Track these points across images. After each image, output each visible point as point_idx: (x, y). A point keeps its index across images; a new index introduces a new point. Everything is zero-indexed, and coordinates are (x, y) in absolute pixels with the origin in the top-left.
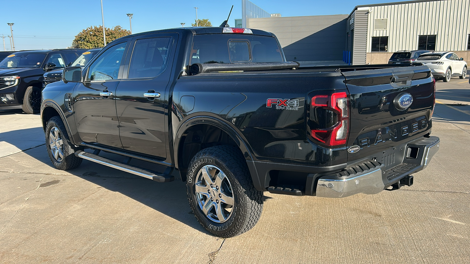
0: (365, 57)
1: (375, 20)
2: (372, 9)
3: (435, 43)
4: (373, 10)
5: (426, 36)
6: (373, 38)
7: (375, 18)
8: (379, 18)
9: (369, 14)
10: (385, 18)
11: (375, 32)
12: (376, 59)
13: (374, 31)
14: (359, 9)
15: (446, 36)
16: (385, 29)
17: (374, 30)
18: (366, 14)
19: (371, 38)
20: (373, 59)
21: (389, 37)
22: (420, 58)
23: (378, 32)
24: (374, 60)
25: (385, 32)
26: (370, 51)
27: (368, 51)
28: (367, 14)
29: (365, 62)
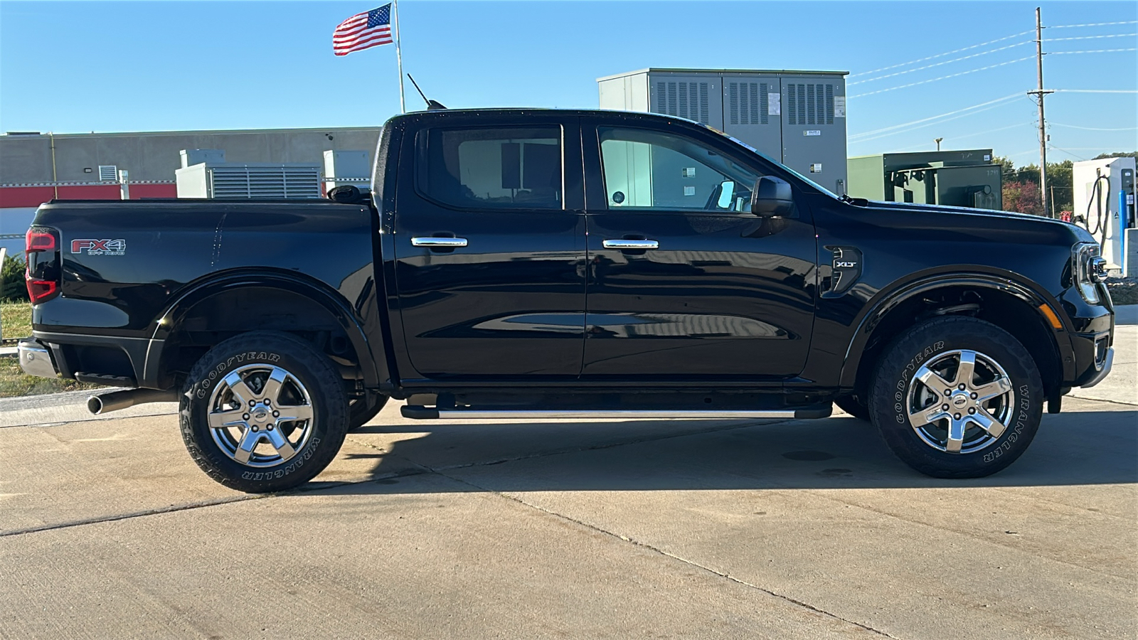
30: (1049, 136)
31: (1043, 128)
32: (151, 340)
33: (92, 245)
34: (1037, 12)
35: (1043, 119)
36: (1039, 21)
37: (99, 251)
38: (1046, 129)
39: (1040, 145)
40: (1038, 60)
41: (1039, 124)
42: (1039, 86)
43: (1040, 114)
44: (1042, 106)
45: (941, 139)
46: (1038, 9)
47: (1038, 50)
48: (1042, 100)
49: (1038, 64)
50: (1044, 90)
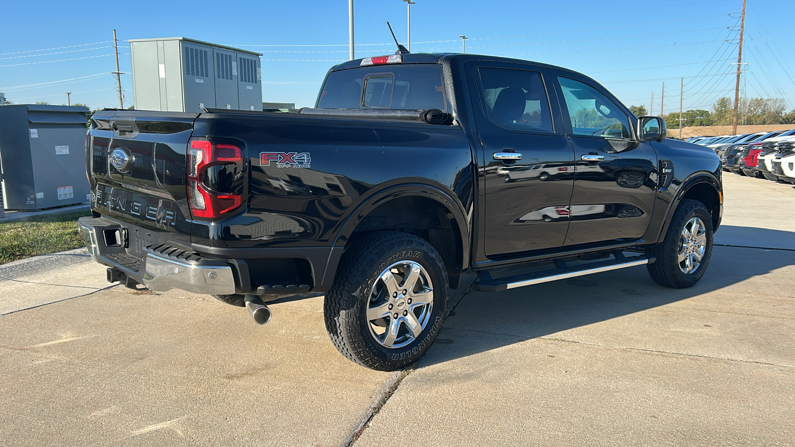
30: (124, 96)
31: (120, 91)
32: (332, 248)
33: (280, 158)
34: (114, 32)
35: (120, 87)
36: (115, 36)
37: (287, 163)
38: (122, 92)
39: (119, 100)
40: (116, 57)
41: (118, 89)
42: (117, 69)
43: (119, 84)
44: (119, 80)
45: (70, 93)
46: (115, 30)
47: (116, 51)
48: (119, 77)
49: (116, 59)
50: (120, 72)
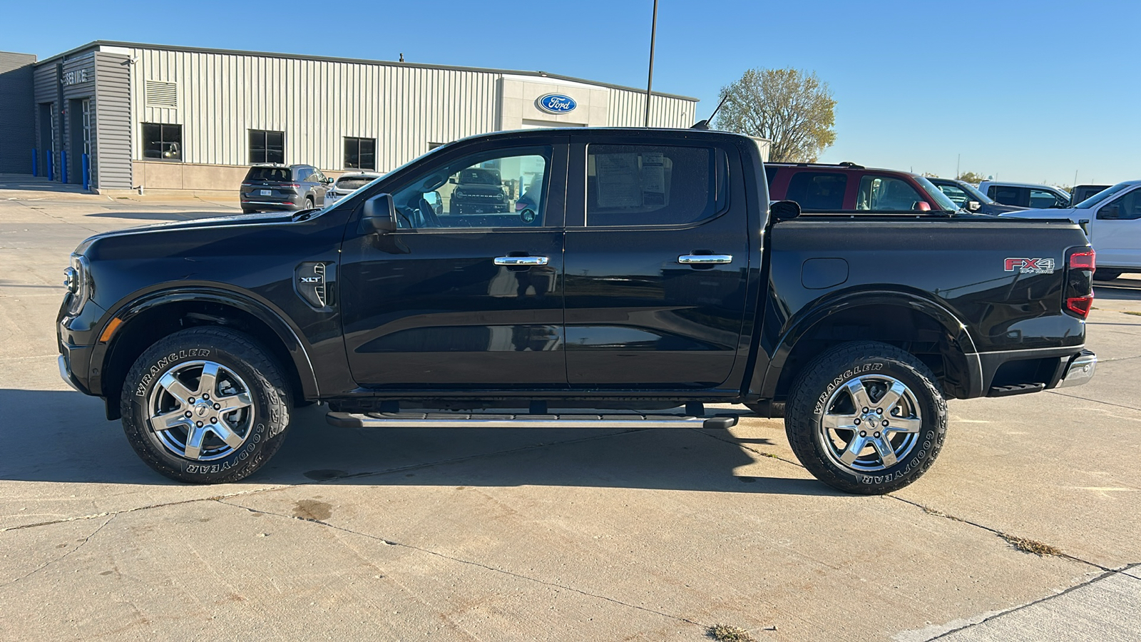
0: (130, 172)
1: (146, 82)
2: (137, 55)
3: (282, 149)
4: (139, 58)
5: (264, 132)
6: (145, 125)
7: (148, 78)
8: (156, 79)
9: (132, 66)
10: (172, 80)
11: (148, 111)
12: (157, 178)
13: (146, 108)
14: (103, 49)
15: (304, 137)
16: (172, 107)
17: (146, 105)
18: (122, 64)
19: (140, 126)
20: (149, 177)
21: (183, 126)
22: (342, 183)
23: (156, 112)
24: (153, 179)
25: (172, 113)
26: (140, 157)
27: (134, 157)
28: (126, 66)
29: (131, 183)
